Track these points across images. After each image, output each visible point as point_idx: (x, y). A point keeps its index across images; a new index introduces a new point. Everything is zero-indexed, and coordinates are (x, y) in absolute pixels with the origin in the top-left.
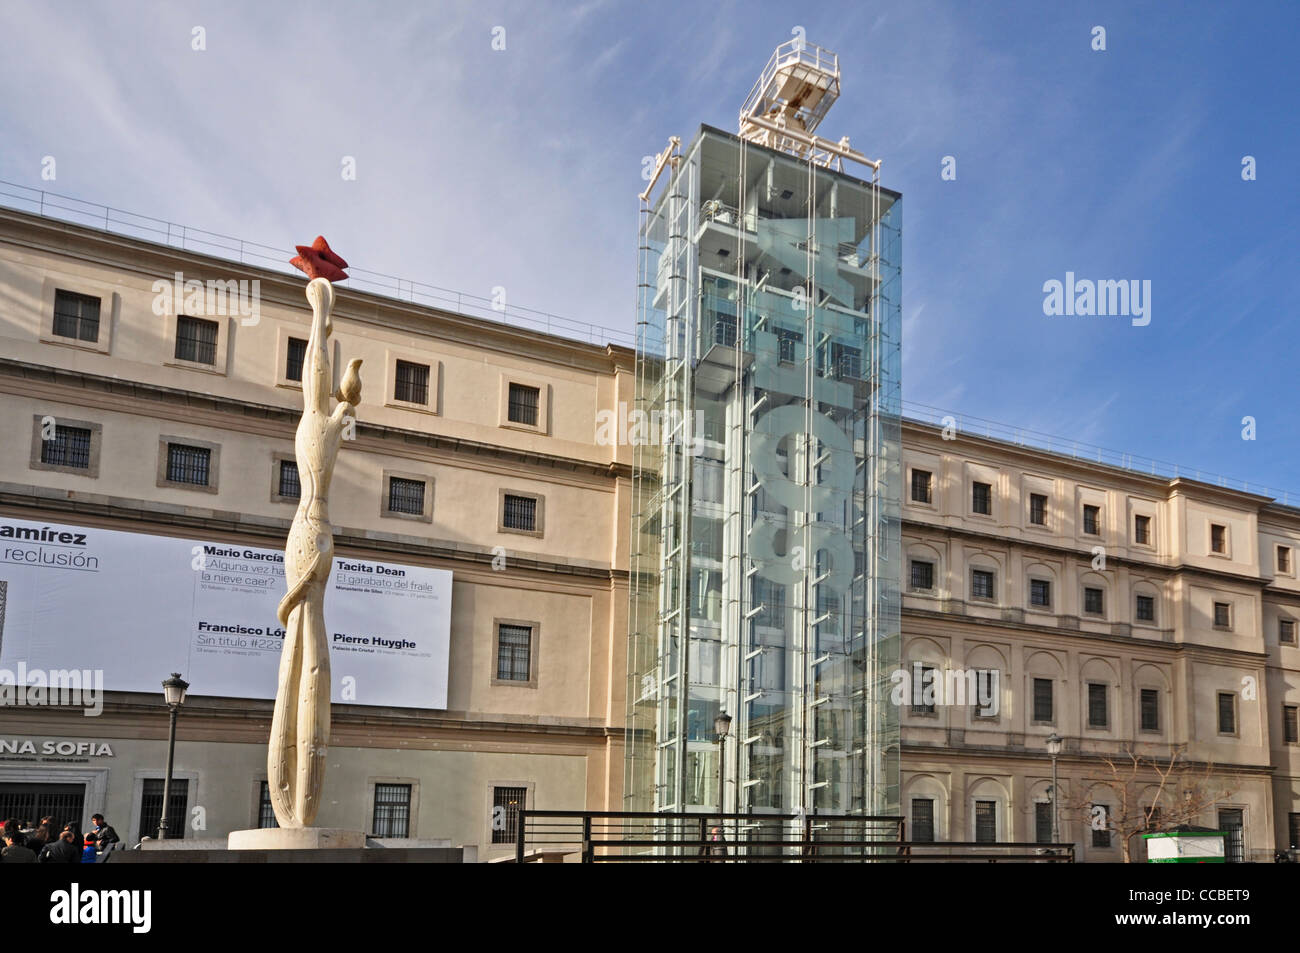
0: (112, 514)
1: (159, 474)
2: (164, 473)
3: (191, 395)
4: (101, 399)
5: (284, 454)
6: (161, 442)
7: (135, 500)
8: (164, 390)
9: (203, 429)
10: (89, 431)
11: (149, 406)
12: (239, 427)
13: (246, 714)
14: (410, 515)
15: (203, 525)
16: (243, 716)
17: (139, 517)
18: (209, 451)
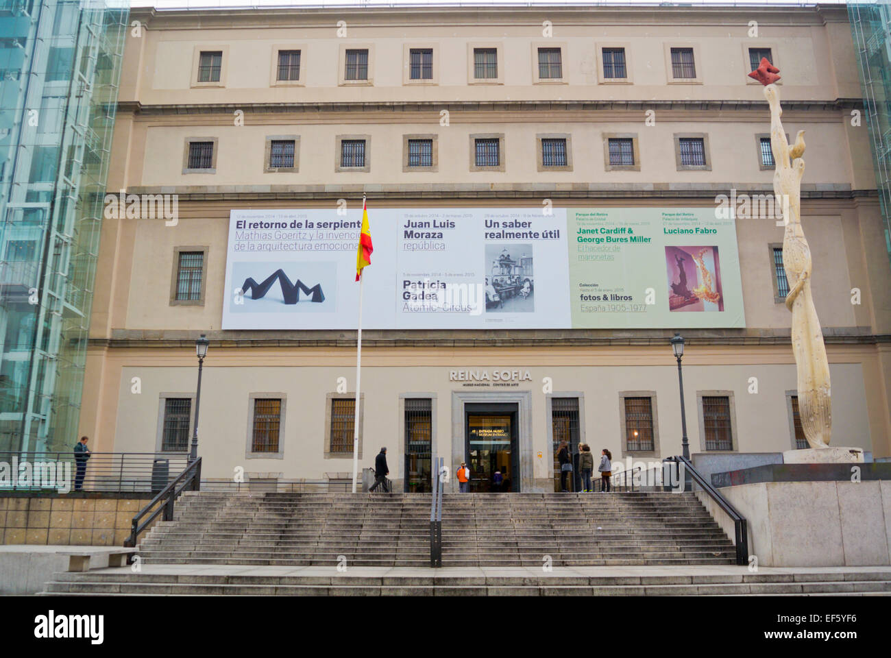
0: (517, 196)
1: (538, 162)
2: (541, 161)
3: (552, 103)
4: (503, 116)
5: (609, 134)
6: (537, 139)
7: (527, 183)
8: (537, 103)
9: (559, 125)
10: (498, 139)
11: (529, 115)
12: (581, 120)
13: (610, 342)
14: (695, 166)
15: (568, 196)
16: (608, 343)
17: (531, 196)
18: (565, 140)
